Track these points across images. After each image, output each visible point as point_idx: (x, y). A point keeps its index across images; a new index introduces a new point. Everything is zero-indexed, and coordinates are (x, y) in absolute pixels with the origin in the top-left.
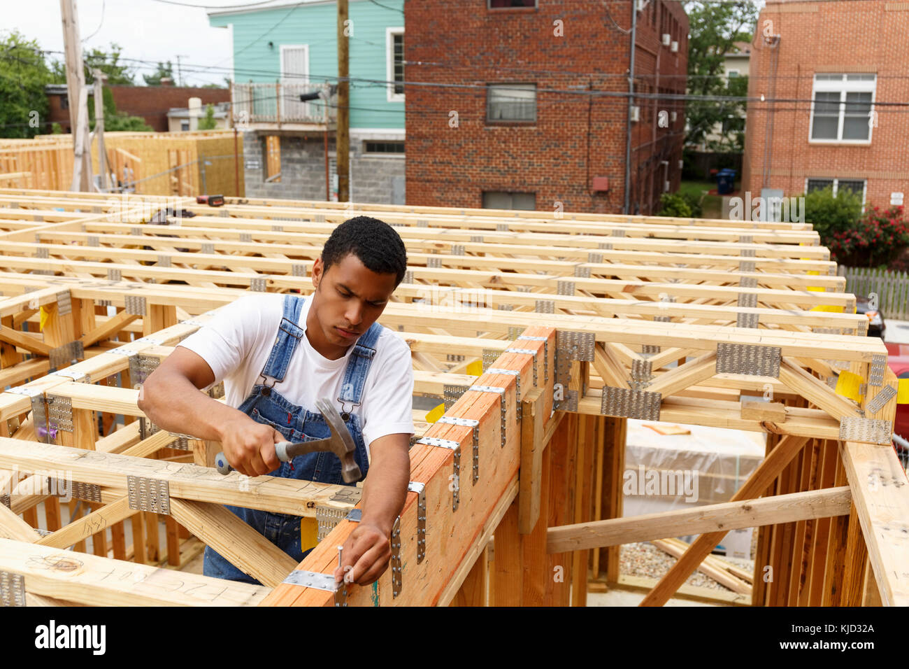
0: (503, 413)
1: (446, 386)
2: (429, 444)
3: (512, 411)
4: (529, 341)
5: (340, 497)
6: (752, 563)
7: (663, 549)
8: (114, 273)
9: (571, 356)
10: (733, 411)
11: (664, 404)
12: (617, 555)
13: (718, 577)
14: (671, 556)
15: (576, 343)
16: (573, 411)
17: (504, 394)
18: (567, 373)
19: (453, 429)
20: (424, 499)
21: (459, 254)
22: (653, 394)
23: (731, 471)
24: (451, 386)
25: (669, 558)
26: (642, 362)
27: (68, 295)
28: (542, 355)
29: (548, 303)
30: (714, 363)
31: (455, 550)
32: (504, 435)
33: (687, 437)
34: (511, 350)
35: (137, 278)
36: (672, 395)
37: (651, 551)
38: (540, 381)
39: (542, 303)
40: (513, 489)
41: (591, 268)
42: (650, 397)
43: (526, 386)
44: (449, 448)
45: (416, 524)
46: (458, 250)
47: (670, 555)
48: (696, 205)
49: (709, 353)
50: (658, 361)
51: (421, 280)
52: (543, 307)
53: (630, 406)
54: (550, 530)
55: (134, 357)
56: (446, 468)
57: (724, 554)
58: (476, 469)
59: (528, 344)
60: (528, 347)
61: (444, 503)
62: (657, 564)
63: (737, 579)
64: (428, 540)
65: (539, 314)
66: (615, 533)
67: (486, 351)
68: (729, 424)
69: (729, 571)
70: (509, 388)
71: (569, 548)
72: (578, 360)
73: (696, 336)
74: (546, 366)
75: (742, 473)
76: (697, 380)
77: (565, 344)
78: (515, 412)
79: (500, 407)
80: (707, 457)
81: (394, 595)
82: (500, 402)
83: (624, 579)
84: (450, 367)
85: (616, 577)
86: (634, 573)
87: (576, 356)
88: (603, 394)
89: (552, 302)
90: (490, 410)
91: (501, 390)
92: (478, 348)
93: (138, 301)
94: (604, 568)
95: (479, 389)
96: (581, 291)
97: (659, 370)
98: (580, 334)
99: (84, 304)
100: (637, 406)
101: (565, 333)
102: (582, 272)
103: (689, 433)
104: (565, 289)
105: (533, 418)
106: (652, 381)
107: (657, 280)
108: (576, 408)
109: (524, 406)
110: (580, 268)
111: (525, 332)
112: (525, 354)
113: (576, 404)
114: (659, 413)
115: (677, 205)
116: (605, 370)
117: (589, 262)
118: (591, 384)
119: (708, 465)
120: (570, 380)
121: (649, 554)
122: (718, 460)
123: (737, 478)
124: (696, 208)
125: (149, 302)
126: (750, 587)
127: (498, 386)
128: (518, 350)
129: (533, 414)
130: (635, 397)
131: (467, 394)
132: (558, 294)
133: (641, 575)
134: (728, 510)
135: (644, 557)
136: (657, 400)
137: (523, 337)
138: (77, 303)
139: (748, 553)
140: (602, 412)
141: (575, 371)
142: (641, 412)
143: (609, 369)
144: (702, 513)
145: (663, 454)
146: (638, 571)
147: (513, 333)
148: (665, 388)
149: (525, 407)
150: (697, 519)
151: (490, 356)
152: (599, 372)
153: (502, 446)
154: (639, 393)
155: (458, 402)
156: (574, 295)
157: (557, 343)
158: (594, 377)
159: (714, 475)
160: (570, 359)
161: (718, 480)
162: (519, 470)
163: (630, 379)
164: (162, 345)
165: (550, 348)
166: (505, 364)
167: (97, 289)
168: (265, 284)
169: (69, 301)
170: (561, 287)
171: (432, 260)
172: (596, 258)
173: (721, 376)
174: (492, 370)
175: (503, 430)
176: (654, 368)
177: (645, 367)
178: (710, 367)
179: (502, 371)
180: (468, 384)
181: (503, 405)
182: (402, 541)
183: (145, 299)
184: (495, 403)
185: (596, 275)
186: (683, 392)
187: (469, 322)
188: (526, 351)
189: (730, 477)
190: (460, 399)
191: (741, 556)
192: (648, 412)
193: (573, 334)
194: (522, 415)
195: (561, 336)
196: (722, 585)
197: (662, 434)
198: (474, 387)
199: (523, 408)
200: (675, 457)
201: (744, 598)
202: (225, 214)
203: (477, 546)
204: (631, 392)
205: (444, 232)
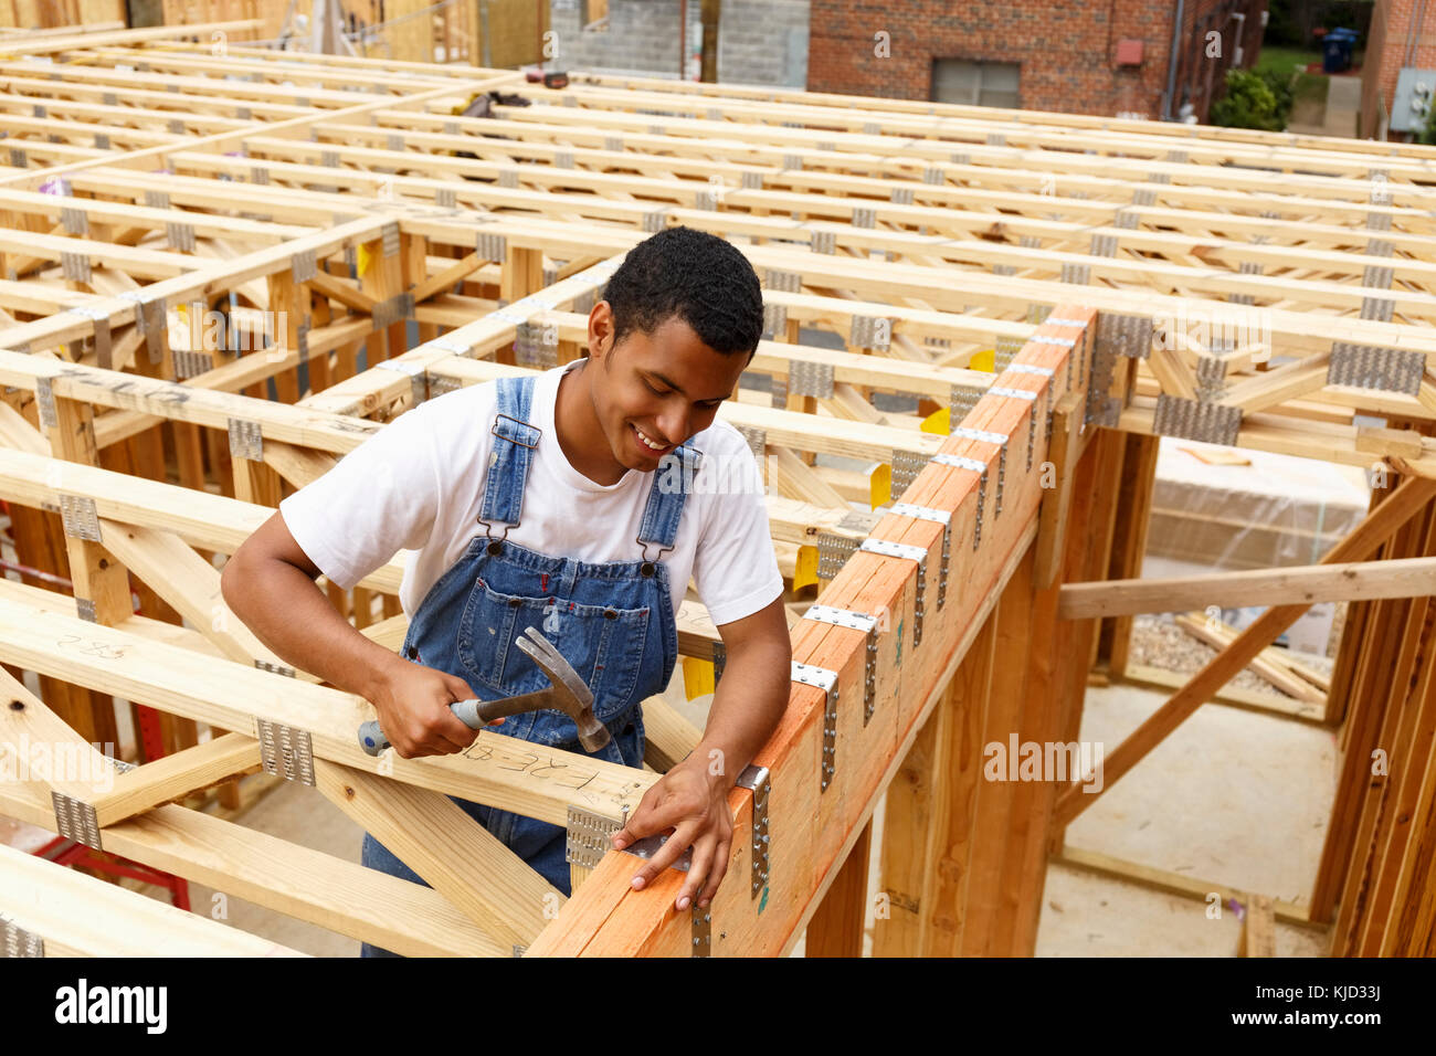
0: (1033, 426)
1: (955, 387)
2: (947, 464)
3: (1041, 422)
4: (1061, 327)
5: (847, 524)
6: (1330, 663)
7: (1194, 633)
8: (445, 195)
9: (1117, 349)
10: (1345, 439)
11: (1246, 424)
12: (1127, 636)
13: (1275, 678)
14: (1205, 643)
15: (1126, 331)
16: (1112, 427)
17: (1036, 400)
18: (1108, 373)
19: (975, 445)
20: (950, 532)
21: (936, 183)
22: (1231, 410)
23: (1310, 525)
24: (962, 387)
25: (1201, 646)
26: (1213, 361)
27: (394, 228)
28: (1080, 345)
29: (1081, 269)
30: (1325, 370)
31: (971, 597)
32: (1030, 456)
33: (1245, 469)
34: (1039, 339)
35: (477, 205)
36: (1261, 411)
37: (1176, 634)
38: (1073, 385)
39: (1072, 268)
40: (1032, 528)
41: (1139, 215)
42: (1226, 412)
43: (1059, 390)
44: (975, 470)
45: (940, 564)
46: (935, 177)
47: (1203, 641)
48: (1285, 91)
49: (1318, 355)
50: (1237, 361)
51: (886, 223)
52: (1073, 275)
53: (1195, 423)
54: (1065, 587)
55: (521, 325)
56: (972, 494)
57: (1285, 646)
58: (999, 499)
59: (1061, 331)
60: (1060, 336)
61: (966, 539)
62: (1183, 654)
63: (1304, 683)
64: (949, 582)
65: (1066, 285)
66: (1156, 597)
67: (1001, 338)
68: (1337, 457)
69: (1293, 670)
70: (1041, 394)
71: (1089, 614)
72: (1125, 355)
73: (1302, 330)
74: (1082, 362)
75: (1325, 529)
76: (1297, 393)
77: (1108, 332)
78: (1044, 426)
79: (1029, 420)
80: (1273, 502)
81: (915, 646)
82: (1031, 413)
83: (1134, 670)
84: (935, 355)
85: (1122, 667)
86: (1148, 663)
87: (1123, 350)
88: (1158, 405)
89: (1085, 269)
90: (1020, 422)
91: (1032, 395)
92: (989, 333)
93: (495, 242)
94: (1105, 653)
95: (1003, 393)
96: (1127, 250)
97: (1237, 374)
98: (1133, 319)
99: (413, 242)
100: (1206, 424)
101: (1111, 317)
102: (1126, 219)
103: (1248, 464)
104: (1102, 247)
105: (1066, 435)
106: (1229, 390)
107: (1238, 238)
108: (1117, 424)
109: (1056, 418)
110: (1123, 215)
111: (1055, 313)
112: (1058, 345)
113: (1117, 417)
114: (1236, 436)
115: (1252, 90)
116: (1165, 372)
117: (1134, 203)
118: (1138, 390)
119: (1274, 514)
120: (1111, 383)
121: (1172, 639)
122: (1290, 507)
123: (1319, 535)
124: (1284, 97)
125: (511, 244)
126: (1323, 696)
127: (1027, 388)
128: (1049, 340)
129: (1067, 429)
130: (1204, 411)
131: (985, 400)
132: (1091, 254)
133: (1158, 667)
134: (1321, 575)
135: (1164, 643)
136: (1236, 417)
137: (1052, 320)
138: (406, 239)
139: (1323, 646)
140: (1154, 430)
141: (1119, 371)
142: (1210, 434)
143: (1169, 368)
144: (1284, 578)
145: (1205, 494)
146: (1154, 661)
147: (1036, 313)
148: (1250, 402)
149: (1057, 421)
150: (1276, 585)
151: (1007, 349)
152: (1154, 372)
153: (1028, 471)
154: (1210, 406)
155: (975, 409)
156: (1114, 257)
157: (1097, 330)
158: (1145, 378)
159: (1283, 530)
160: (1114, 353)
161: (1288, 538)
162: (1040, 505)
163: (1197, 386)
164: (555, 309)
165: (1089, 338)
166: (1032, 359)
167: (434, 221)
168: (665, 222)
169: (396, 236)
170: (1096, 243)
171: (899, 191)
172: (1145, 199)
173: (1331, 388)
174: (1014, 367)
175: (1030, 449)
176: (1231, 369)
177: (1216, 368)
178: (1316, 377)
179: (1031, 368)
180: (986, 384)
181: (1033, 415)
182: (927, 580)
183: (505, 240)
184: (1026, 414)
185: (1147, 226)
186: (1275, 409)
187: (971, 294)
188: (1060, 341)
189: (1307, 534)
190: (979, 404)
191: (1312, 650)
192: (1221, 434)
193: (1122, 319)
194: (1051, 430)
195: (1104, 321)
196: (1280, 690)
197: (1206, 462)
198: (995, 390)
199: (1054, 419)
200: (1224, 499)
201: (1313, 710)
202: (570, 102)
203: (990, 599)
204: (1199, 405)
205: (910, 145)
